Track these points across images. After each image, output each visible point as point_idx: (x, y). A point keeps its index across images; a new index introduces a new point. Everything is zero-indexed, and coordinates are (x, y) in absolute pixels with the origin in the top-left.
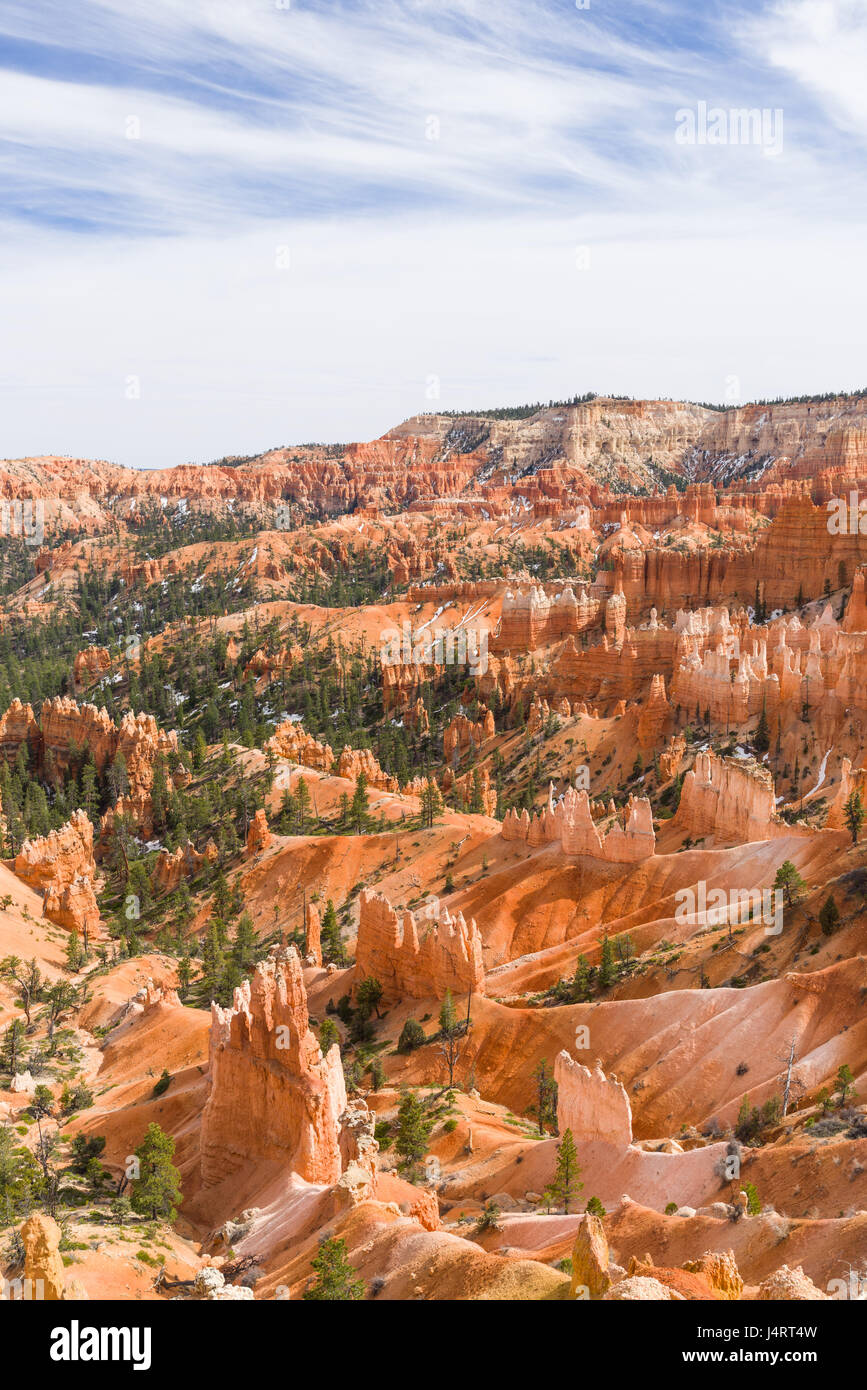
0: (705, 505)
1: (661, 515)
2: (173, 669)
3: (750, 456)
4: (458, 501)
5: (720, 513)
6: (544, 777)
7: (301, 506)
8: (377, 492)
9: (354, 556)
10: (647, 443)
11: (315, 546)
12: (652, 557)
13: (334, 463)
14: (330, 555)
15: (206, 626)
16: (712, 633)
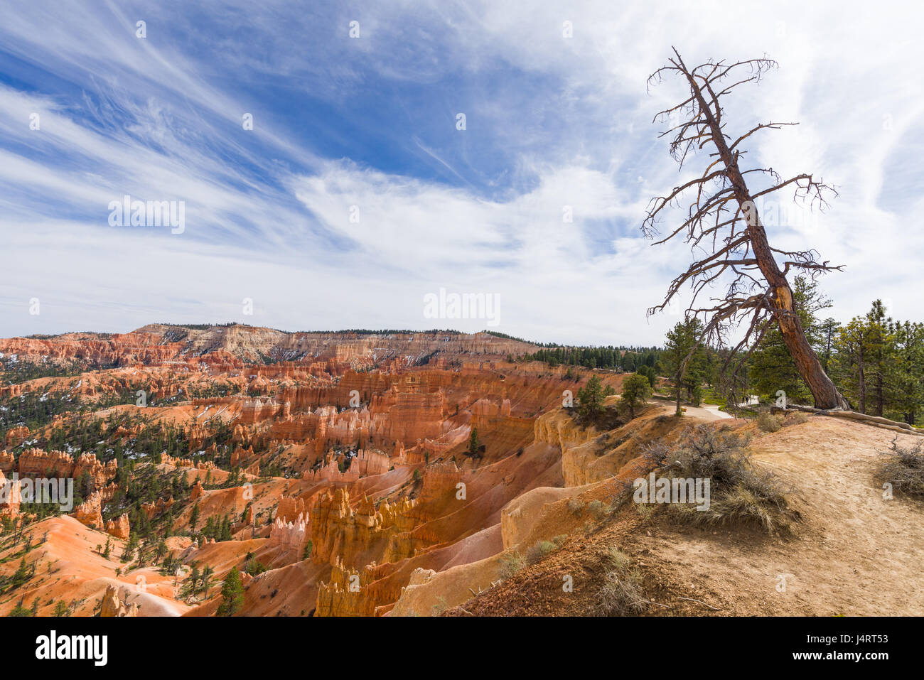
0: (291, 370)
1: (273, 373)
2: (69, 436)
3: (298, 351)
4: (174, 363)
5: (296, 373)
6: (281, 467)
7: (86, 361)
8: (130, 357)
9: (133, 386)
10: (257, 344)
11: (112, 380)
12: (300, 389)
13: (105, 342)
14: (120, 385)
15: (88, 416)
16: (330, 415)
